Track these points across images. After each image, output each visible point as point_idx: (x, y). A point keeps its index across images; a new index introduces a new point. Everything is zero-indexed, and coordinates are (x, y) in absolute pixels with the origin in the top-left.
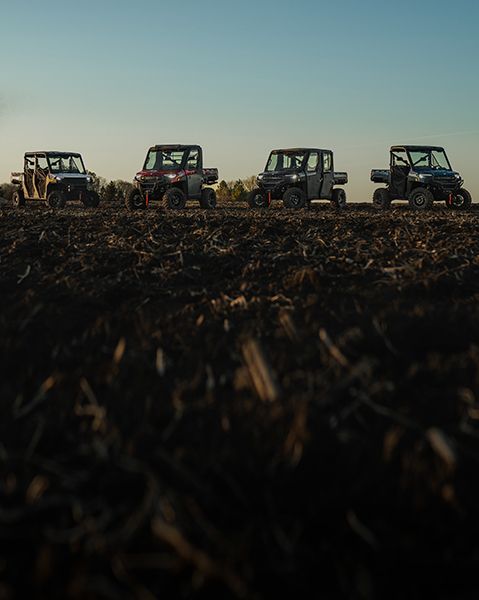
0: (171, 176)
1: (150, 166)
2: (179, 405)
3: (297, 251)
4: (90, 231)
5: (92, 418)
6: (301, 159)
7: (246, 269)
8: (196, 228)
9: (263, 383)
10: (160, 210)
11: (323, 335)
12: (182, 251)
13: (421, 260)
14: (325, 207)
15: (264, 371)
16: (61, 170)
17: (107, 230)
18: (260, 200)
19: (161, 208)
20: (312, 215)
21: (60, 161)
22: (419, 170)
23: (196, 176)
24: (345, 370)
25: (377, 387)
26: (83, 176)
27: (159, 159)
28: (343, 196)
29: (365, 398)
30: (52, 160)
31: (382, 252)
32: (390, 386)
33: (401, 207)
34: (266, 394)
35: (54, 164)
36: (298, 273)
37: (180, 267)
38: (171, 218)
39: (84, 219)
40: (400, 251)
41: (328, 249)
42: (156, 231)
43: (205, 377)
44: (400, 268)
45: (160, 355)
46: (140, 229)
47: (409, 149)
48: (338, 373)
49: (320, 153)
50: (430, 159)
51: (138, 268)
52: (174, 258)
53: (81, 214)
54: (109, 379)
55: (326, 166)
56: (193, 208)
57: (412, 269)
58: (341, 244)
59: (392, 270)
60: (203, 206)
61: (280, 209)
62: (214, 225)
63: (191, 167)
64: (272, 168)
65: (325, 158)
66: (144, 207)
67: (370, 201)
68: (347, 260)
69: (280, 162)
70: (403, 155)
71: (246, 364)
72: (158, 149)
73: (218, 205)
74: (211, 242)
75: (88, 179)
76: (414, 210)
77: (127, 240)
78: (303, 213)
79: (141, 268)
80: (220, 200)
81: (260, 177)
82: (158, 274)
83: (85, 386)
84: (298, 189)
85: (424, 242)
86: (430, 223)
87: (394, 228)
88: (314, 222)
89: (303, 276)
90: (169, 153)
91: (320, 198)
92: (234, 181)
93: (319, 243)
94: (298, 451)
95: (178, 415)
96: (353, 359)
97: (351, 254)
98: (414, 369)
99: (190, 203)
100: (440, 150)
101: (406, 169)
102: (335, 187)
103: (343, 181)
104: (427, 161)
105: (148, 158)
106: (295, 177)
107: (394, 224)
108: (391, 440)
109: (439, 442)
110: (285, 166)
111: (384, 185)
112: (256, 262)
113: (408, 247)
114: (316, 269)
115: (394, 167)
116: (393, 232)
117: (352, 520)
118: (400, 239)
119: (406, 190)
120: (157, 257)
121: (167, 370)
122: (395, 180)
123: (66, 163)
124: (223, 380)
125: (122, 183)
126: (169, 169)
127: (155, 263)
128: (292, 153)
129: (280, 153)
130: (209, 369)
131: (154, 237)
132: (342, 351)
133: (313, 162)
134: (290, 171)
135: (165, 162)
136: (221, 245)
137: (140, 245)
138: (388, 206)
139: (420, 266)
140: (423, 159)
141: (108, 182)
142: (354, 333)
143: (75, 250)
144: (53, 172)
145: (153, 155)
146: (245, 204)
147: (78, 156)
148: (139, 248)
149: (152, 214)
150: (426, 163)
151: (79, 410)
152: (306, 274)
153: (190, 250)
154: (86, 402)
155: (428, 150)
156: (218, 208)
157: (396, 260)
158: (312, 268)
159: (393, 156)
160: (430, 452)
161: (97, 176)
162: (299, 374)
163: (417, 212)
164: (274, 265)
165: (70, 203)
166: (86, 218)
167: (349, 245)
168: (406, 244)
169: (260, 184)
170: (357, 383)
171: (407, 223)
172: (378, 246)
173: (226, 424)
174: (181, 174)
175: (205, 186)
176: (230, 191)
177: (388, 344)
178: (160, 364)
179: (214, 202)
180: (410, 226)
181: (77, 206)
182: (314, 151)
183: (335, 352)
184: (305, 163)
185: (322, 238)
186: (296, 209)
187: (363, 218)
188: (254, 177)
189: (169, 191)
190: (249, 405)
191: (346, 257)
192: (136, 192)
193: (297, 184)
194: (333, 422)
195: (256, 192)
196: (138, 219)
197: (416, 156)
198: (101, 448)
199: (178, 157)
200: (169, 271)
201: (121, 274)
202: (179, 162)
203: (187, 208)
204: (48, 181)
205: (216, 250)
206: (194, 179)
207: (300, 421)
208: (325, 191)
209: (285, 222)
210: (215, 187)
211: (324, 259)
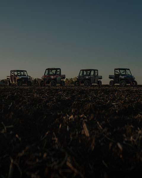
0: (52, 77)
1: (46, 74)
2: (71, 138)
3: (88, 98)
4: (29, 93)
5: (55, 140)
6: (89, 72)
7: (73, 103)
8: (59, 92)
9: (87, 133)
10: (49, 87)
11: (98, 123)
12: (55, 98)
13: (123, 101)
14: (96, 86)
15: (87, 130)
16: (21, 75)
17: (34, 92)
18: (77, 84)
19: (49, 86)
20: (92, 88)
21: (21, 73)
22: (122, 75)
23: (59, 77)
24: (102, 130)
25: (108, 134)
26: (27, 77)
27: (49, 72)
28: (101, 83)
29: (106, 136)
30: (18, 72)
31: (112, 98)
32: (110, 134)
33: (117, 86)
34: (87, 135)
35: (19, 73)
36: (88, 105)
37: (55, 103)
38: (52, 89)
39: (27, 89)
40: (117, 98)
41: (96, 98)
42: (48, 93)
43: (76, 132)
44: (117, 103)
45: (68, 127)
46: (43, 92)
47: (120, 69)
48: (101, 131)
49: (94, 70)
50: (125, 72)
51: (42, 103)
52: (53, 100)
53: (26, 88)
54: (58, 132)
55: (96, 74)
56: (59, 86)
57: (120, 103)
58: (100, 96)
59: (115, 104)
60: (61, 85)
61: (83, 86)
62: (64, 91)
63: (58, 74)
64: (81, 75)
65: (96, 72)
66: (44, 86)
67: (109, 84)
68: (102, 101)
69: (83, 73)
70: (118, 71)
71: (84, 129)
72: (48, 69)
73: (65, 85)
74: (64, 96)
75: (29, 78)
76: (121, 87)
77: (39, 95)
78: (89, 88)
79: (43, 103)
80: (66, 84)
81: (77, 77)
82: (48, 105)
83: (54, 133)
84: (88, 81)
85: (124, 96)
86: (126, 90)
87: (115, 92)
88: (93, 90)
89: (89, 105)
90: (52, 70)
91: (94, 83)
92: (70, 79)
93: (94, 96)
94: (93, 147)
95: (71, 140)
96: (104, 128)
97: (103, 99)
98: (115, 130)
99: (57, 85)
100: (128, 69)
101: (119, 75)
102: (99, 80)
103: (101, 78)
104: (125, 73)
105: (45, 72)
106: (87, 77)
107: (115, 91)
108: (110, 145)
109: (119, 145)
110: (84, 74)
111: (112, 80)
112: (76, 101)
113: (119, 97)
114: (93, 103)
115: (115, 74)
116: (115, 93)
117: (103, 162)
118: (117, 95)
119: (119, 81)
120: (48, 100)
121: (69, 130)
122: (116, 78)
123: (22, 73)
124: (79, 132)
125: (38, 79)
126: (51, 75)
127: (48, 102)
128: (86, 70)
129: (83, 70)
130: (77, 130)
131: (47, 94)
132: (101, 126)
133: (92, 73)
134: (86, 76)
135: (50, 73)
136: (66, 96)
137: (43, 96)
138: (114, 86)
139: (123, 102)
140: (124, 72)
141: (34, 79)
142: (104, 122)
143: (25, 98)
144: (19, 76)
145: (47, 71)
146: (73, 85)
147: (26, 71)
148: (43, 97)
149: (47, 88)
150: (124, 73)
151: (53, 139)
152: (90, 105)
153: (57, 98)
154: (54, 137)
155: (125, 69)
156: (66, 86)
157: (116, 101)
158: (92, 103)
159: (115, 71)
160: (118, 148)
161: (31, 77)
162: (94, 131)
163: (122, 87)
164: (81, 102)
165: (23, 84)
166: (28, 89)
167: (103, 97)
168: (119, 96)
169: (77, 79)
170: (104, 133)
171: (119, 90)
172: (111, 97)
173: (80, 141)
174: (55, 76)
175: (62, 80)
176: (69, 81)
177: (110, 125)
178: (68, 129)
179: (64, 85)
180: (120, 91)
181: (25, 86)
182: (93, 70)
183: (100, 126)
184: (90, 73)
185: (95, 94)
186: (88, 86)
187: (107, 89)
188: (75, 77)
189: (52, 81)
190: (84, 138)
191: (102, 100)
192: (42, 81)
193: (88, 79)
194: (100, 141)
195: (76, 81)
196: (43, 89)
197: (122, 71)
198: (57, 147)
199: (54, 71)
200: (52, 104)
201: (38, 105)
202: (54, 73)
203: (57, 86)
204: (17, 78)
205: (65, 98)
206: (58, 78)
207: (94, 141)
208: (96, 81)
209: (84, 90)
210: (64, 80)
211: (96, 101)
